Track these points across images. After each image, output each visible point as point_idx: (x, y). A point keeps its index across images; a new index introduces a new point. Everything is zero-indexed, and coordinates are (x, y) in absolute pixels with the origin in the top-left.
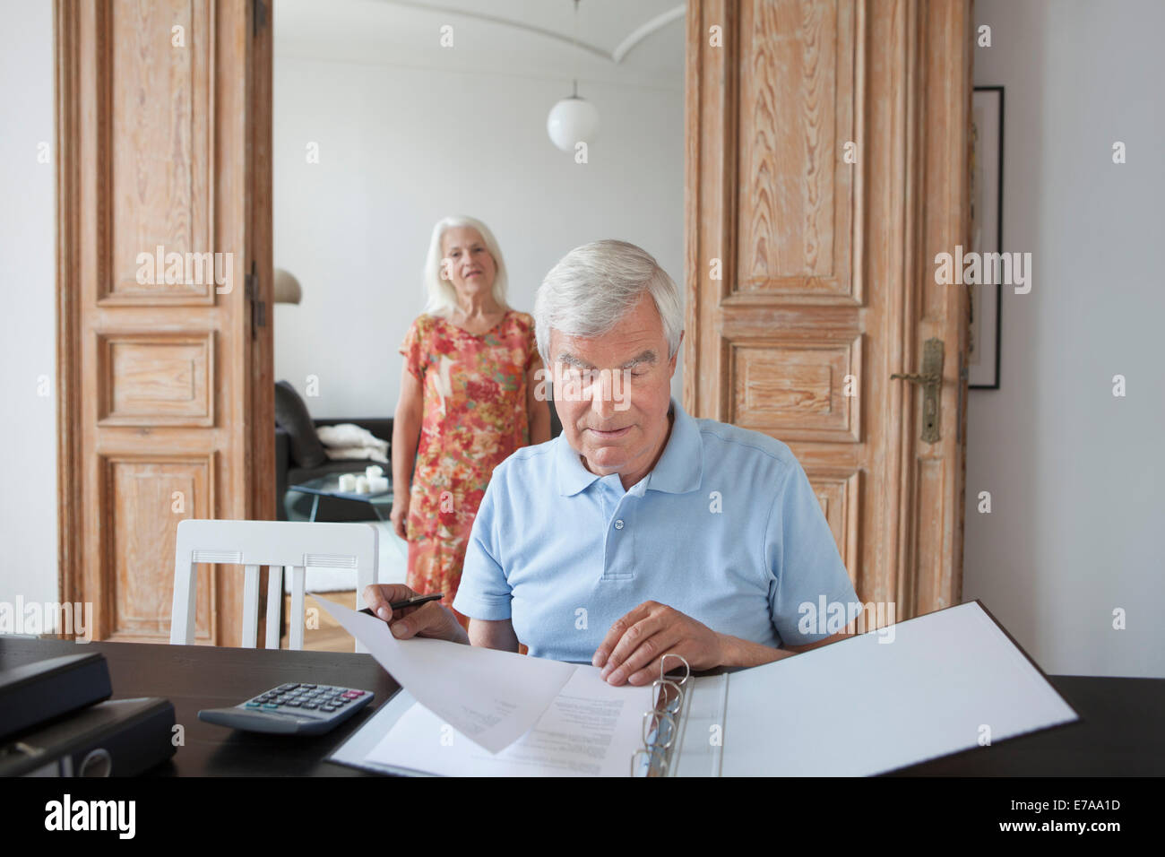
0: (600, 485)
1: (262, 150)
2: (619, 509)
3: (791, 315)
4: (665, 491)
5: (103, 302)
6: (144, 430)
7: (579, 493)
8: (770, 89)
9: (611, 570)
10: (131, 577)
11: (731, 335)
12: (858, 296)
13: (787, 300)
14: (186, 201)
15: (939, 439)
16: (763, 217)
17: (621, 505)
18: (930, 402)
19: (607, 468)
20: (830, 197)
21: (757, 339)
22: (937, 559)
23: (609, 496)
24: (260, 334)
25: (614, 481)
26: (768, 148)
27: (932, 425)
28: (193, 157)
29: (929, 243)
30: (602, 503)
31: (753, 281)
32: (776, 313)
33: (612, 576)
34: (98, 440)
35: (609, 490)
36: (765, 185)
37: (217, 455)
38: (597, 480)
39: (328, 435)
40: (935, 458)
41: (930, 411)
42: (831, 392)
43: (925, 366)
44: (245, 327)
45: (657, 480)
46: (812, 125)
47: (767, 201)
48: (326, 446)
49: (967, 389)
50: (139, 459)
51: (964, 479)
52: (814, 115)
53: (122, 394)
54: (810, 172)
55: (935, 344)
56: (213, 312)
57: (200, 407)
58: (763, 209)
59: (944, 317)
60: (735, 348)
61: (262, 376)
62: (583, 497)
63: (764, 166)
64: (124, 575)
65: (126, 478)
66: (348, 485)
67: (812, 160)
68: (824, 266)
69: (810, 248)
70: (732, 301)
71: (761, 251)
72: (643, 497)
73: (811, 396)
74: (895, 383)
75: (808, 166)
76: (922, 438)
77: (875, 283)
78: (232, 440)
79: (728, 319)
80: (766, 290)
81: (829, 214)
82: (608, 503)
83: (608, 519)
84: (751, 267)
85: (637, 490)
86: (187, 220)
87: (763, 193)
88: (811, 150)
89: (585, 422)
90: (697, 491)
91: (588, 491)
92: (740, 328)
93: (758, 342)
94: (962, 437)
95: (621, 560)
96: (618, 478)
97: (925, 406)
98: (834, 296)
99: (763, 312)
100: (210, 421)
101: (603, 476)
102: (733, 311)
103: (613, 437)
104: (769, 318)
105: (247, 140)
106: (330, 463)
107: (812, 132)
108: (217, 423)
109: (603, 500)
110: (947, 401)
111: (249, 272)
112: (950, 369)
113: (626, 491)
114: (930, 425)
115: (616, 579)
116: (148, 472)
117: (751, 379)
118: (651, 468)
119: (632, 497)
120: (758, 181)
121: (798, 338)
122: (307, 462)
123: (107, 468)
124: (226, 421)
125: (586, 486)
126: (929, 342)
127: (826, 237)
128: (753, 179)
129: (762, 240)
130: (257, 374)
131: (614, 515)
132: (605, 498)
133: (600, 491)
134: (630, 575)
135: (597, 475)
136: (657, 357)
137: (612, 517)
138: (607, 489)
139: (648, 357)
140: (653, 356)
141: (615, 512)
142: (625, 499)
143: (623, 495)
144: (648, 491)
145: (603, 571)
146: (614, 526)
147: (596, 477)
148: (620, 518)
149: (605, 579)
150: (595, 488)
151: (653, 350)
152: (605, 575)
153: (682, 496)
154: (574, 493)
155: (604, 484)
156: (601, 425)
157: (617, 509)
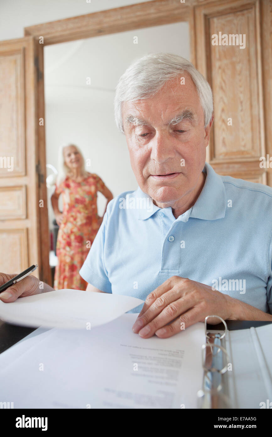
0: (159, 214)
2: (172, 229)
3: (237, 166)
4: (202, 219)
6: (3, 221)
7: (149, 218)
8: (224, 81)
9: (166, 267)
13: (235, 161)
16: (223, 130)
17: (173, 227)
19: (164, 203)
20: (250, 119)
23: (165, 220)
24: (42, 185)
25: (169, 212)
26: (224, 103)
30: (161, 225)
31: (221, 154)
32: (231, 166)
33: (166, 271)
35: (165, 216)
36: (224, 117)
37: (27, 230)
38: (158, 210)
44: (36, 183)
45: (195, 211)
46: (241, 92)
47: (225, 123)
50: (1, 231)
52: (242, 89)
54: (242, 110)
56: (25, 178)
57: (21, 212)
58: (224, 126)
62: (151, 220)
63: (223, 110)
67: (242, 106)
68: (249, 146)
69: (243, 140)
70: (213, 162)
71: (224, 142)
72: (187, 222)
75: (240, 108)
78: (32, 223)
80: (227, 157)
81: (250, 126)
82: (165, 225)
83: (165, 235)
84: (220, 149)
85: (183, 218)
87: (223, 120)
88: (241, 102)
89: (147, 170)
90: (223, 218)
91: (153, 216)
95: (171, 261)
96: (171, 210)
98: (253, 157)
99: (225, 166)
100: (25, 217)
101: (162, 208)
102: (215, 166)
103: (166, 179)
104: (228, 168)
107: (241, 96)
108: (27, 217)
109: (162, 223)
111: (37, 164)
113: (176, 218)
115: (169, 273)
116: (4, 236)
118: (192, 204)
119: (180, 222)
120: (221, 117)
124: (30, 216)
125: (152, 214)
127: (249, 135)
128: (219, 116)
129: (224, 138)
131: (168, 233)
132: (163, 221)
133: (160, 217)
134: (177, 271)
135: (160, 207)
136: (195, 116)
137: (167, 234)
138: (164, 216)
139: (188, 115)
140: (191, 114)
141: (169, 231)
142: (175, 223)
143: (174, 221)
144: (190, 218)
145: (160, 267)
146: (168, 240)
147: (160, 208)
148: (172, 235)
149: (162, 273)
150: (157, 215)
151: (191, 109)
152: (162, 270)
153: (213, 221)
154: (146, 218)
155: (163, 213)
156: (158, 171)
157: (170, 229)
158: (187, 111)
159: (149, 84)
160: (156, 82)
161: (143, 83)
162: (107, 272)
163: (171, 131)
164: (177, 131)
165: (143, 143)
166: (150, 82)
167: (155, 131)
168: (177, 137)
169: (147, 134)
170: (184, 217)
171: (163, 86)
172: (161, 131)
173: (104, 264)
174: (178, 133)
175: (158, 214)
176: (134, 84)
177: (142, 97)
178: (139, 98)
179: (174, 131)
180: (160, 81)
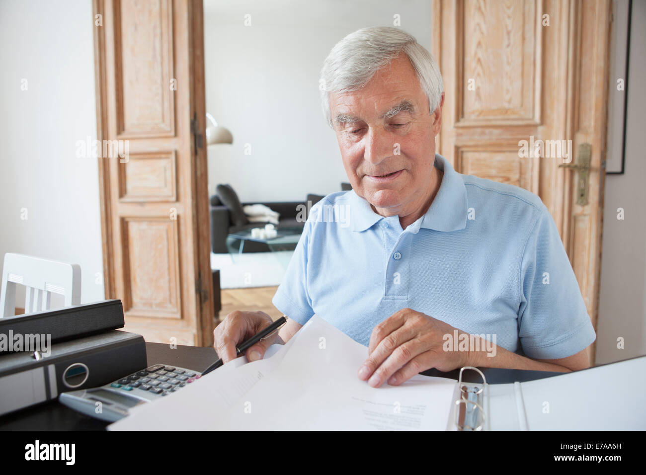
0: (382, 224)
1: (198, 53)
2: (398, 243)
3: (496, 132)
4: (436, 230)
5: (120, 137)
6: (141, 204)
7: (367, 230)
9: (390, 292)
10: (138, 280)
11: (460, 144)
12: (537, 119)
13: (494, 123)
14: (159, 81)
15: (587, 203)
16: (479, 75)
17: (400, 240)
18: (582, 182)
20: (520, 60)
21: (476, 146)
22: (585, 274)
23: (390, 232)
24: (200, 151)
25: (395, 221)
26: (482, 33)
27: (583, 195)
28: (162, 57)
29: (583, 85)
30: (384, 239)
31: (473, 113)
32: (487, 131)
33: (391, 297)
34: (120, 209)
35: (390, 227)
36: (480, 55)
37: (178, 217)
38: (381, 220)
39: (248, 210)
40: (585, 215)
41: (582, 186)
42: (520, 177)
43: (579, 160)
44: (191, 148)
45: (428, 220)
46: (509, 18)
47: (481, 64)
48: (247, 216)
49: (605, 174)
50: (139, 219)
51: (602, 227)
52: (510, 12)
53: (130, 185)
54: (508, 46)
55: (587, 147)
56: (174, 140)
57: (169, 191)
58: (479, 69)
59: (592, 130)
60: (462, 152)
61: (202, 175)
62: (370, 232)
63: (479, 44)
64: (135, 279)
65: (134, 229)
66: (256, 234)
67: (509, 39)
68: (516, 102)
69: (508, 91)
70: (461, 124)
71: (478, 95)
72: (418, 233)
73: (508, 179)
74: (561, 170)
75: (506, 42)
76: (577, 203)
77: (548, 111)
78: (185, 208)
79: (459, 135)
80: (481, 117)
81: (519, 71)
82: (389, 238)
83: (389, 251)
84: (472, 104)
86: (160, 91)
87: (479, 60)
88: (508, 33)
90: (463, 230)
91: (374, 227)
92: (465, 140)
93: (476, 148)
94: (601, 202)
95: (398, 284)
96: (398, 218)
97: (579, 184)
98: (522, 119)
99: (479, 130)
100: (174, 199)
101: (385, 216)
102: (461, 130)
103: (386, 181)
104: (483, 133)
105: (190, 47)
106: (249, 223)
107: (509, 22)
108: (178, 199)
109: (385, 235)
110: (593, 181)
111: (193, 118)
112: (595, 161)
113: (404, 228)
114: (582, 195)
115: (394, 299)
116: (144, 226)
117: (472, 169)
118: (424, 211)
119: (409, 234)
120: (476, 54)
121: (500, 145)
122: (239, 223)
123: (124, 223)
124: (182, 198)
125: (372, 225)
126: (582, 145)
127: (518, 84)
128: (473, 52)
130: (199, 173)
131: (394, 248)
132: (387, 234)
133: (383, 229)
134: (406, 297)
135: (382, 215)
136: (415, 108)
137: (392, 249)
138: (388, 227)
139: (406, 107)
140: (411, 106)
141: (395, 245)
142: (403, 235)
143: (401, 232)
144: (421, 229)
145: (384, 292)
146: (393, 257)
147: (381, 217)
148: (398, 251)
149: (385, 299)
150: (378, 226)
151: (410, 101)
152: (385, 295)
153: (450, 233)
154: (364, 230)
155: (387, 223)
156: (374, 172)
157: (396, 243)
158: (406, 102)
159: (357, 75)
160: (364, 73)
161: (351, 75)
162: (311, 300)
163: (387, 125)
164: (393, 125)
165: (355, 140)
166: (358, 73)
167: (367, 126)
168: (393, 131)
169: (359, 130)
170: (413, 228)
171: (373, 77)
172: (375, 127)
173: (307, 290)
174: (395, 127)
175: (380, 224)
176: (340, 74)
177: (350, 89)
178: (346, 90)
179: (390, 125)
180: (369, 72)
